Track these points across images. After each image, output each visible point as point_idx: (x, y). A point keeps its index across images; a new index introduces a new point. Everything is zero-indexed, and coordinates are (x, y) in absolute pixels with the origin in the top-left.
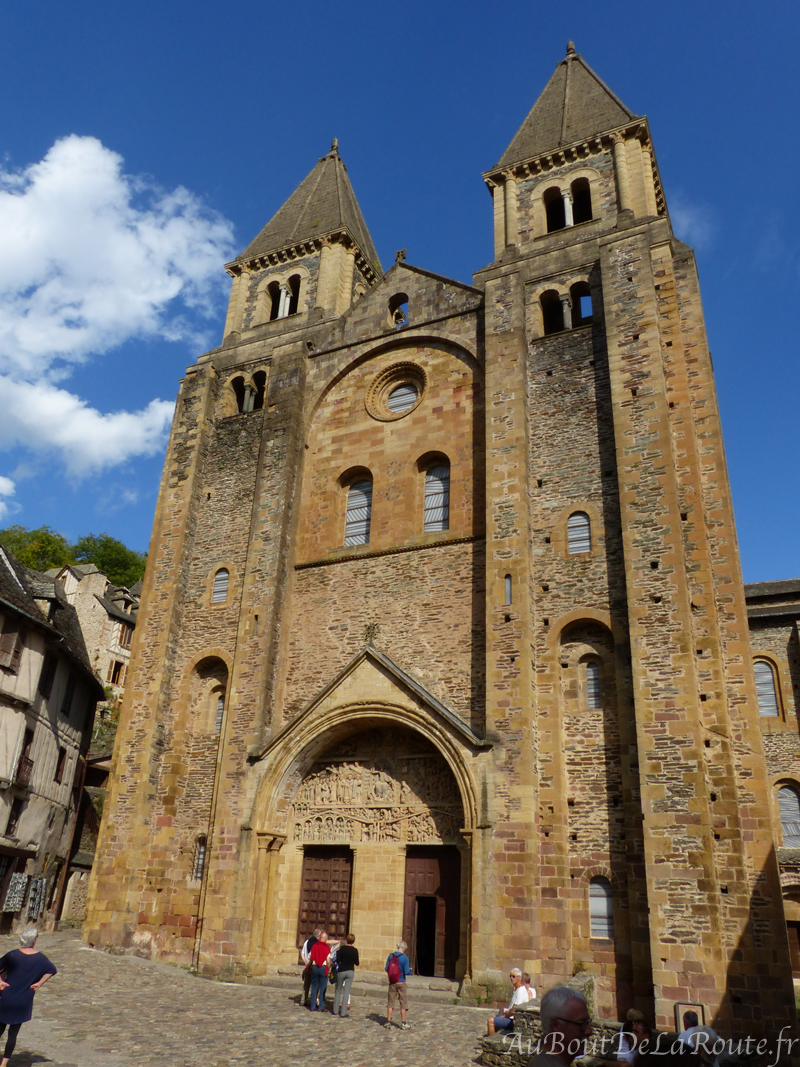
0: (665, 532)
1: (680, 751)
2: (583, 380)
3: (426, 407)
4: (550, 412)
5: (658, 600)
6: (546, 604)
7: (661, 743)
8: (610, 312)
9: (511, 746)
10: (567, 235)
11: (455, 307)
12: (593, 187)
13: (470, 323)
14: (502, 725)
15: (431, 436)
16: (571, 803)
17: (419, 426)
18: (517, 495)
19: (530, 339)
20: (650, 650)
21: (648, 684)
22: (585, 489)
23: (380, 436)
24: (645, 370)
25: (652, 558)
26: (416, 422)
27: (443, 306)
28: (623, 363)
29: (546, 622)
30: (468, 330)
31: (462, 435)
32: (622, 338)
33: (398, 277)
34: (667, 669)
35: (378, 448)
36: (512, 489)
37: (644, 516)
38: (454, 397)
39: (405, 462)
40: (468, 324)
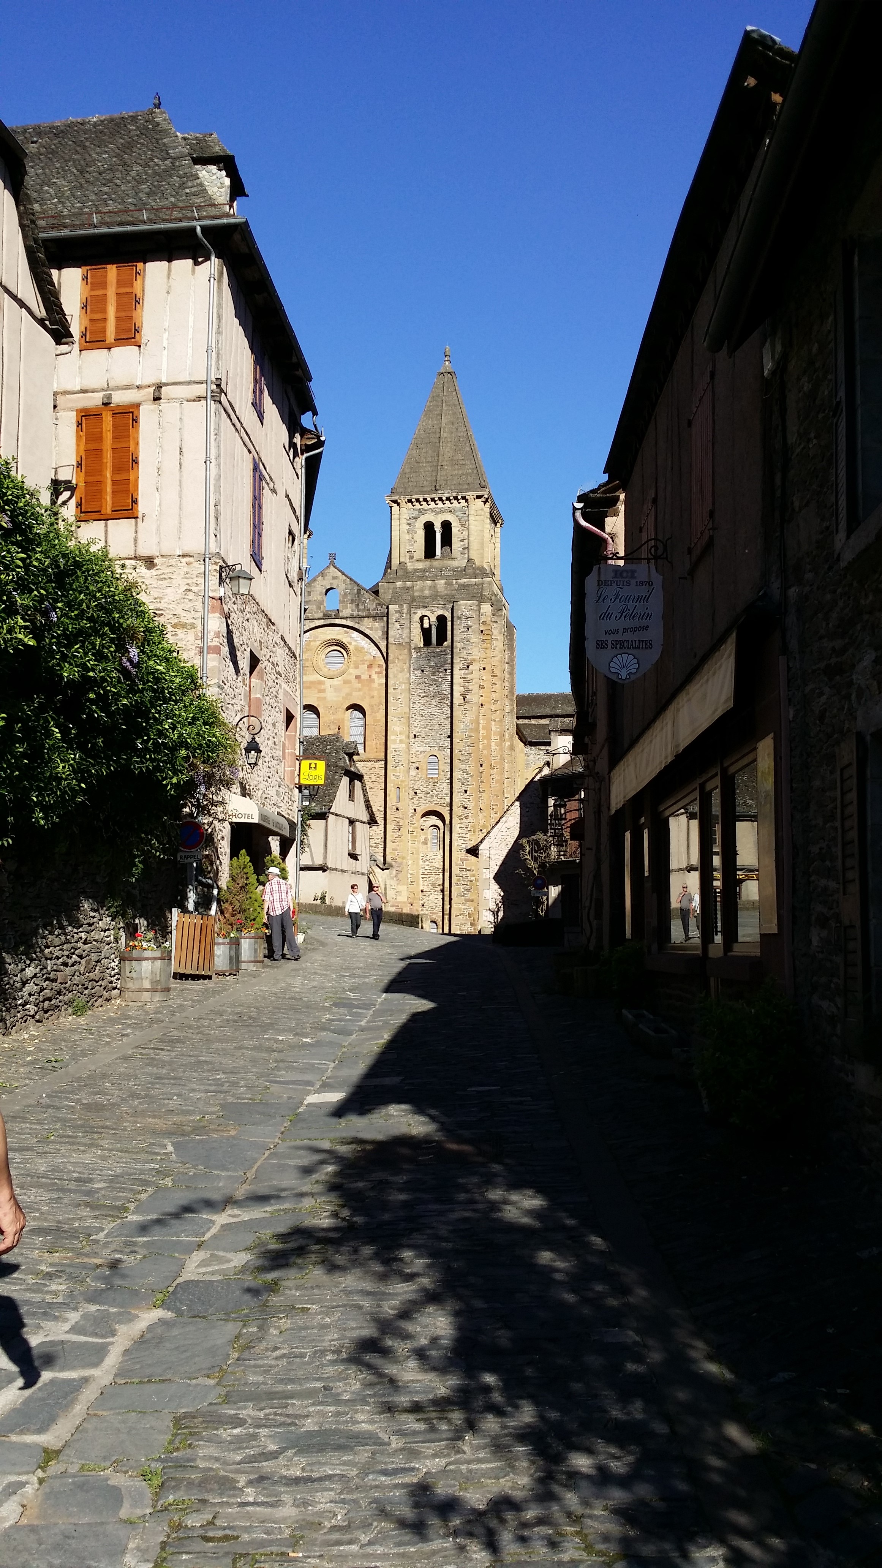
0: (472, 776)
1: (469, 874)
2: (440, 680)
3: (351, 674)
4: (422, 695)
5: (466, 808)
6: (415, 801)
7: (461, 870)
8: (457, 647)
9: (398, 868)
10: (436, 563)
11: (368, 610)
12: (454, 530)
13: (379, 625)
14: (393, 859)
15: (354, 694)
16: (422, 891)
17: (347, 685)
18: (404, 745)
19: (413, 646)
20: (460, 830)
21: (458, 845)
22: (437, 744)
23: (323, 687)
24: (470, 688)
25: (465, 788)
26: (346, 682)
27: (361, 607)
28: (461, 680)
29: (415, 810)
30: (376, 630)
31: (373, 697)
32: (462, 666)
33: (331, 574)
34: (466, 839)
35: (322, 695)
36: (401, 741)
37: (463, 767)
38: (368, 671)
39: (340, 708)
40: (377, 625)
